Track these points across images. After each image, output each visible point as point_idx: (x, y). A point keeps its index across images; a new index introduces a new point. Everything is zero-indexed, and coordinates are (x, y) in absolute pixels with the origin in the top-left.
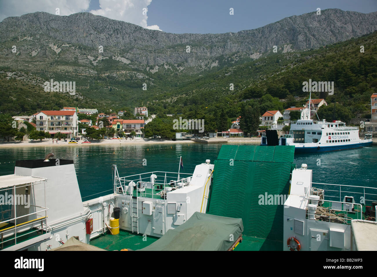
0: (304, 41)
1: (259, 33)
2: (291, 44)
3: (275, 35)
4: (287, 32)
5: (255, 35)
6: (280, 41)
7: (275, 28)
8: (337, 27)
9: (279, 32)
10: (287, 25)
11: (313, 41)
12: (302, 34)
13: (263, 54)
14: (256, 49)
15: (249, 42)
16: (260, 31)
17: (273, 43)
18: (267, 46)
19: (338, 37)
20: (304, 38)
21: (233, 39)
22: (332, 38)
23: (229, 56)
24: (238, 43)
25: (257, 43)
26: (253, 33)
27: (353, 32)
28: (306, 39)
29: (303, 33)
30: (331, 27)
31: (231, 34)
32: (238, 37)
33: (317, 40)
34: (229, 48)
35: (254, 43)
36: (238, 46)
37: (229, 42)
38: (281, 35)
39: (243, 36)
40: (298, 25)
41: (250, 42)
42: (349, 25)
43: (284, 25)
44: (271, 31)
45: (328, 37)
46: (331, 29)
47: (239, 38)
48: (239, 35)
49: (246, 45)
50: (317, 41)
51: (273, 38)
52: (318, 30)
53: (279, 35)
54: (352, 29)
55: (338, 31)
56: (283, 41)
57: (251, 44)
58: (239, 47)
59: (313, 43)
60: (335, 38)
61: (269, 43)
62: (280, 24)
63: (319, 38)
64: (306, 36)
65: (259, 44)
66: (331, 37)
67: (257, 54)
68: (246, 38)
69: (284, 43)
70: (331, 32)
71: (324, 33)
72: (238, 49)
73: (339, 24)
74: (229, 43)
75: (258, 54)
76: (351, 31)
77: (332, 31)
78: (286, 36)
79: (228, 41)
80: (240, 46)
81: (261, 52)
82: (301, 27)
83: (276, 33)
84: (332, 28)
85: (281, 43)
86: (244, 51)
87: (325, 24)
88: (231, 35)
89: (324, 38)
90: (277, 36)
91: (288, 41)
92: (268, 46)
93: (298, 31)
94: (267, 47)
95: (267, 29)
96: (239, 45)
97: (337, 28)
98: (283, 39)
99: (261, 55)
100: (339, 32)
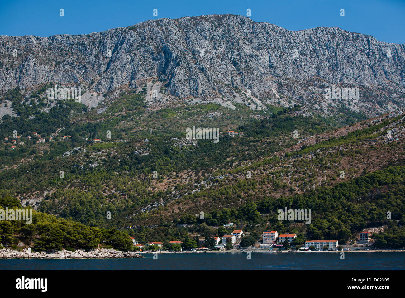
0: (185, 80)
1: (94, 44)
2: (160, 80)
3: (129, 58)
4: (152, 54)
5: (86, 50)
6: (139, 71)
7: (128, 41)
8: (244, 56)
9: (136, 52)
10: (152, 39)
11: (202, 82)
12: (183, 66)
13: (105, 96)
14: (88, 82)
15: (72, 64)
16: (96, 42)
17: (125, 74)
18: (112, 79)
19: (245, 77)
20: (186, 75)
21: (39, 52)
22: (234, 78)
23: (33, 92)
24: (50, 63)
25: (90, 68)
26: (82, 44)
27: (270, 67)
28: (190, 77)
29: (185, 65)
30: (233, 55)
31: (33, 40)
32: (49, 49)
33: (209, 80)
34: (31, 72)
35: (84, 66)
36: (51, 71)
37: (31, 61)
38: (140, 60)
39: (59, 48)
40: (175, 43)
41: (75, 63)
42: (265, 53)
43: (147, 37)
44: (121, 46)
45: (228, 75)
46: (234, 59)
47: (51, 51)
48: (50, 44)
49: (68, 71)
50: (210, 83)
51: (125, 64)
52: (211, 59)
53: (137, 60)
54: (270, 62)
55: (245, 65)
56: (145, 73)
57: (77, 68)
58: (53, 73)
59: (202, 87)
60: (239, 78)
61: (116, 73)
62: (139, 34)
63: (211, 77)
64: (190, 70)
65: (94, 70)
66: (233, 76)
67: (92, 95)
68: (66, 54)
69: (145, 77)
70: (232, 65)
71: (222, 66)
72: (50, 78)
73: (247, 49)
74: (32, 63)
75: (95, 94)
76: (267, 64)
77: (235, 64)
78: (150, 62)
79: (30, 56)
80: (54, 71)
81: (99, 90)
82: (179, 49)
83: (131, 55)
84: (235, 57)
85: (141, 76)
86: (64, 83)
87: (223, 46)
88: (32, 42)
89: (221, 77)
90: (132, 60)
91: (153, 74)
92: (115, 80)
93: (175, 57)
94: (112, 82)
95: (111, 38)
96: (53, 69)
97: (243, 58)
98: (145, 68)
99: (101, 98)
100: (246, 67)
